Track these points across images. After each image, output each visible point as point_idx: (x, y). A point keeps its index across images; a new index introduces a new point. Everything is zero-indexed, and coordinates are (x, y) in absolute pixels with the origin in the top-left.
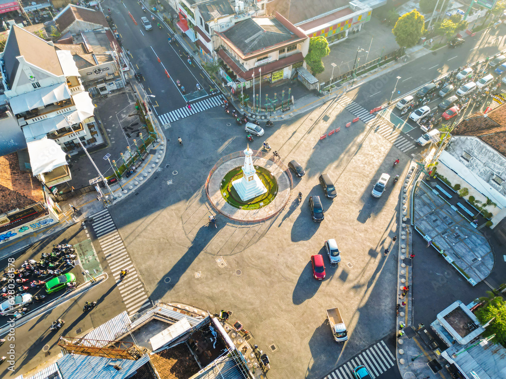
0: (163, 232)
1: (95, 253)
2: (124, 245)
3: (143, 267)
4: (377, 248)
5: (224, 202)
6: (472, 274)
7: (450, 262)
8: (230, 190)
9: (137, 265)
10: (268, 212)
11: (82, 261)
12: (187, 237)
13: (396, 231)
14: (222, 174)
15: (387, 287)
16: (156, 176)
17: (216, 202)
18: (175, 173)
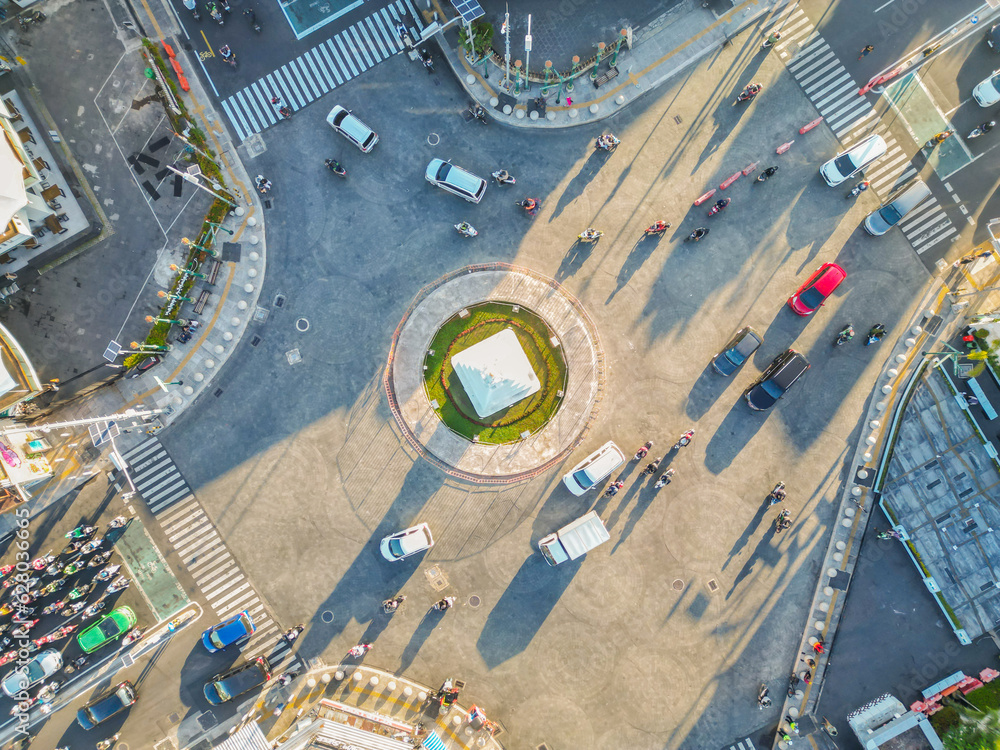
0: (302, 503)
1: (160, 556)
2: (219, 535)
3: (272, 586)
4: (781, 542)
5: (435, 422)
6: (970, 620)
7: (932, 591)
8: (447, 384)
9: (257, 584)
10: (540, 453)
11: (137, 575)
12: (358, 516)
13: (834, 503)
14: (424, 334)
15: (783, 632)
16: (256, 335)
17: (415, 422)
18: (303, 325)
